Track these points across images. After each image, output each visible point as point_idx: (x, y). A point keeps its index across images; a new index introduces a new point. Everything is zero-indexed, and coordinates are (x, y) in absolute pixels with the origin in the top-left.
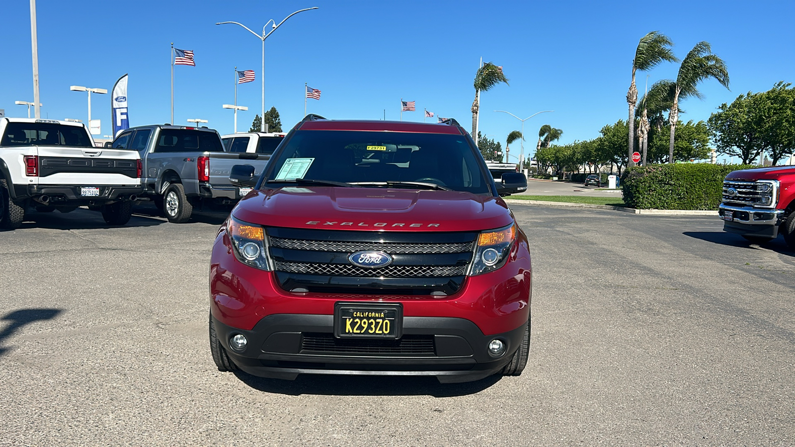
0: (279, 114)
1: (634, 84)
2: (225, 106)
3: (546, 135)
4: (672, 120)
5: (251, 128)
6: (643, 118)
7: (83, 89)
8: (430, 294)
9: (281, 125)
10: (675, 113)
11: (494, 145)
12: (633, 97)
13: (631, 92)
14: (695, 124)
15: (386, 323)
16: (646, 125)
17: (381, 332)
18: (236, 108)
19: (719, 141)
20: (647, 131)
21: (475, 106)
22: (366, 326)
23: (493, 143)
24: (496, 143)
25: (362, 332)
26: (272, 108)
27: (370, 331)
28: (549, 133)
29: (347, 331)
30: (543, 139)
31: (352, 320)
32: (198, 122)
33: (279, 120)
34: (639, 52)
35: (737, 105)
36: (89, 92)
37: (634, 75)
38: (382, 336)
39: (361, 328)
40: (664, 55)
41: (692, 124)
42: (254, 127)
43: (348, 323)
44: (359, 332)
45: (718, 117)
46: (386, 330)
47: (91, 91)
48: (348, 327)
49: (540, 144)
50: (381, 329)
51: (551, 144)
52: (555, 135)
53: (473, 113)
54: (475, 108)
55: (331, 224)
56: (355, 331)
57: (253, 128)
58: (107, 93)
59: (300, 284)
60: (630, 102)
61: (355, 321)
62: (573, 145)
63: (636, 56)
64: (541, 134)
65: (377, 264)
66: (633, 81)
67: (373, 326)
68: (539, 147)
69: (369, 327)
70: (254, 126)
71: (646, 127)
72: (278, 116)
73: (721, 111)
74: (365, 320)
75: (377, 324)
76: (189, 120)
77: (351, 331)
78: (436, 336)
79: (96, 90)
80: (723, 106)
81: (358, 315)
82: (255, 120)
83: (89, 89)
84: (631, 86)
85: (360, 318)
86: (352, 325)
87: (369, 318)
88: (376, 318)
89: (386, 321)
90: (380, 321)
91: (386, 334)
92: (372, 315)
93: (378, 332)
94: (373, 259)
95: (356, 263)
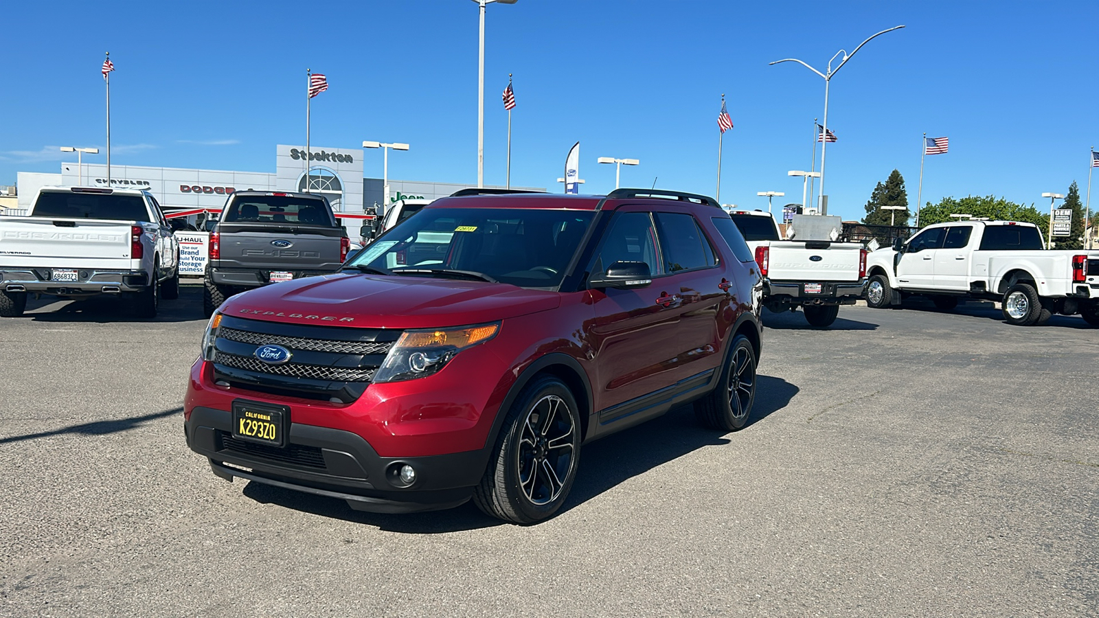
0: (904, 179)
2: (791, 173)
5: (869, 202)
7: (611, 160)
8: (329, 400)
9: (906, 195)
15: (272, 428)
17: (268, 437)
18: (808, 174)
22: (256, 429)
25: (253, 435)
26: (893, 172)
27: (259, 435)
29: (241, 432)
31: (244, 420)
32: (771, 196)
33: (903, 187)
36: (618, 165)
38: (268, 441)
39: (252, 430)
42: (874, 200)
43: (242, 422)
44: (250, 434)
46: (272, 436)
47: (621, 163)
48: (242, 427)
50: (268, 434)
55: (256, 312)
56: (248, 433)
57: (871, 201)
58: (638, 163)
59: (221, 378)
61: (248, 421)
65: (275, 360)
67: (261, 430)
69: (259, 431)
70: (874, 196)
72: (902, 182)
74: (255, 422)
75: (265, 427)
76: (759, 194)
77: (244, 433)
78: (323, 449)
79: (625, 161)
81: (250, 416)
82: (876, 190)
83: (619, 161)
85: (252, 420)
86: (246, 425)
87: (258, 420)
88: (263, 421)
89: (272, 425)
90: (268, 425)
91: (271, 440)
92: (261, 417)
93: (265, 437)
94: (273, 354)
95: (259, 358)
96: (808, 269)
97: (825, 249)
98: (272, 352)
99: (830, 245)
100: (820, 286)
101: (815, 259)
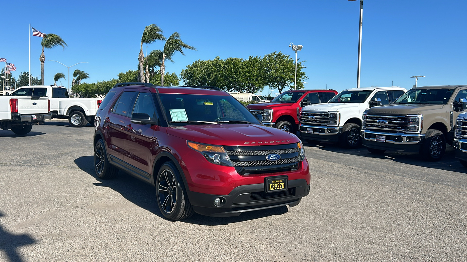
1: (142, 51)
3: (78, 76)
4: (162, 72)
6: (146, 70)
8: (291, 170)
10: (163, 68)
11: (38, 81)
12: (142, 58)
13: (141, 56)
14: (170, 74)
16: (148, 74)
17: (281, 188)
19: (187, 84)
20: (148, 77)
21: (43, 57)
22: (276, 186)
23: (37, 80)
24: (39, 80)
25: (275, 189)
27: (278, 188)
28: (80, 75)
29: (270, 190)
30: (76, 78)
31: (272, 184)
34: (145, 34)
35: (195, 66)
37: (141, 46)
38: (282, 190)
39: (274, 187)
40: (159, 37)
41: (169, 74)
43: (271, 186)
44: (274, 189)
45: (186, 71)
46: (283, 187)
48: (270, 188)
49: (74, 82)
50: (281, 187)
51: (82, 82)
52: (84, 76)
53: (41, 61)
54: (42, 59)
55: (254, 143)
56: (273, 189)
59: (247, 172)
60: (140, 61)
61: (273, 185)
62: (97, 83)
63: (143, 35)
64: (75, 75)
65: (276, 159)
66: (141, 49)
67: (279, 186)
68: (74, 83)
69: (278, 187)
71: (148, 75)
73: (187, 68)
75: (280, 185)
78: (296, 187)
80: (188, 67)
81: (274, 182)
84: (141, 52)
85: (275, 183)
86: (272, 187)
87: (277, 183)
88: (279, 183)
89: (283, 183)
90: (281, 184)
91: (283, 189)
92: (278, 181)
93: (280, 188)
94: (275, 157)
95: (270, 160)
96: (32, 109)
97: (37, 99)
98: (274, 156)
99: (39, 98)
100: (36, 116)
101: (35, 104)
